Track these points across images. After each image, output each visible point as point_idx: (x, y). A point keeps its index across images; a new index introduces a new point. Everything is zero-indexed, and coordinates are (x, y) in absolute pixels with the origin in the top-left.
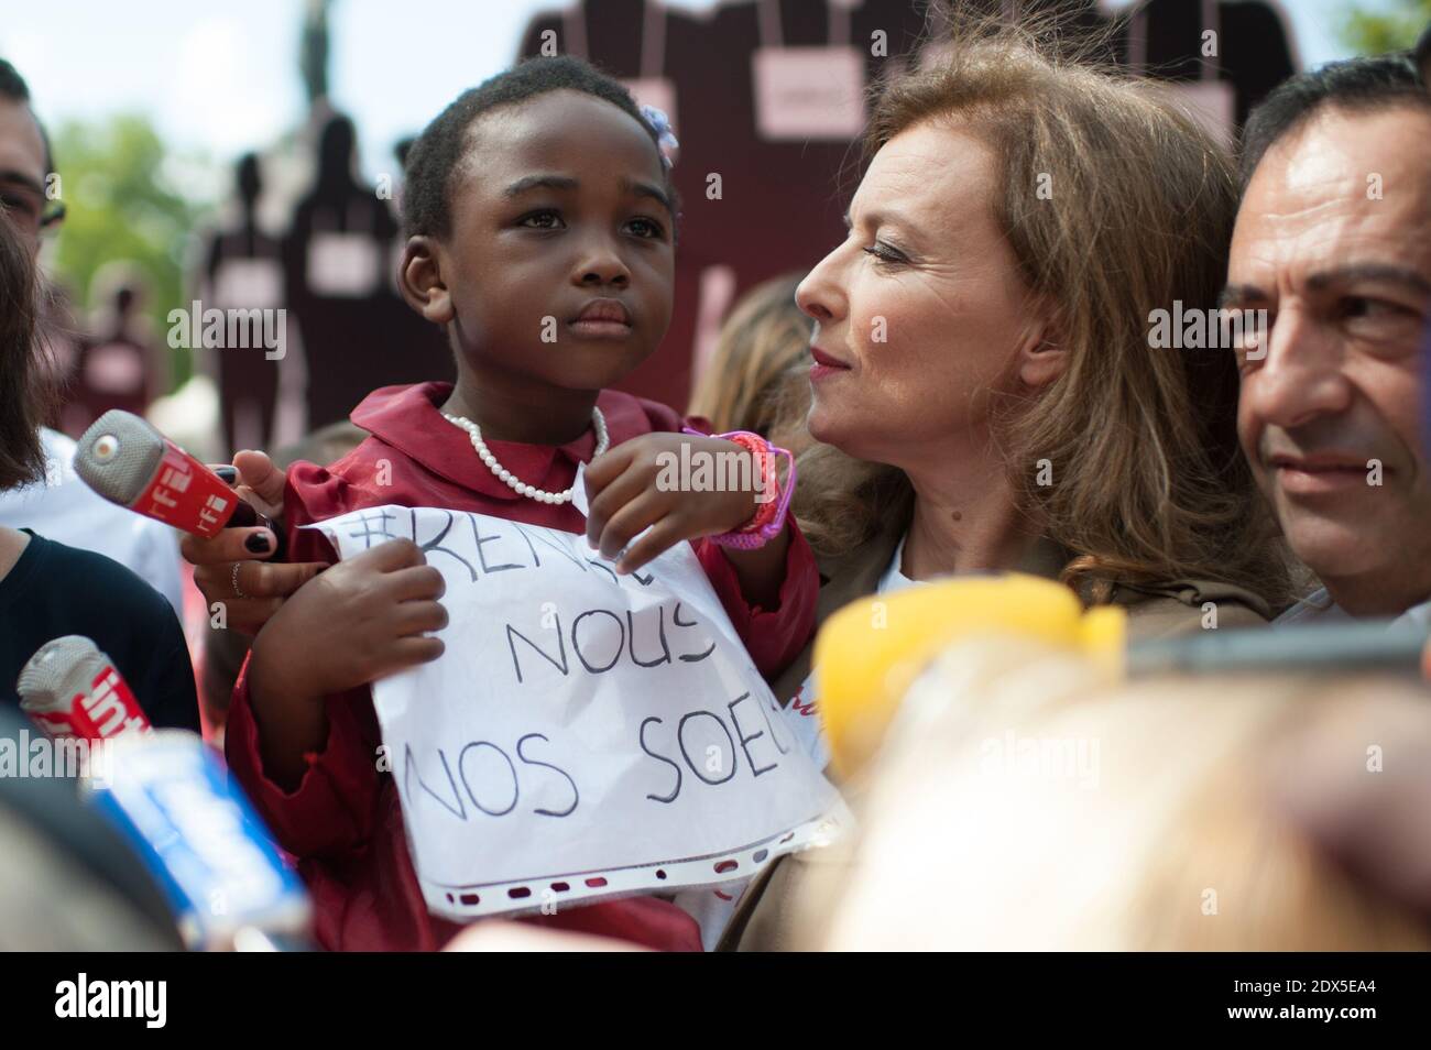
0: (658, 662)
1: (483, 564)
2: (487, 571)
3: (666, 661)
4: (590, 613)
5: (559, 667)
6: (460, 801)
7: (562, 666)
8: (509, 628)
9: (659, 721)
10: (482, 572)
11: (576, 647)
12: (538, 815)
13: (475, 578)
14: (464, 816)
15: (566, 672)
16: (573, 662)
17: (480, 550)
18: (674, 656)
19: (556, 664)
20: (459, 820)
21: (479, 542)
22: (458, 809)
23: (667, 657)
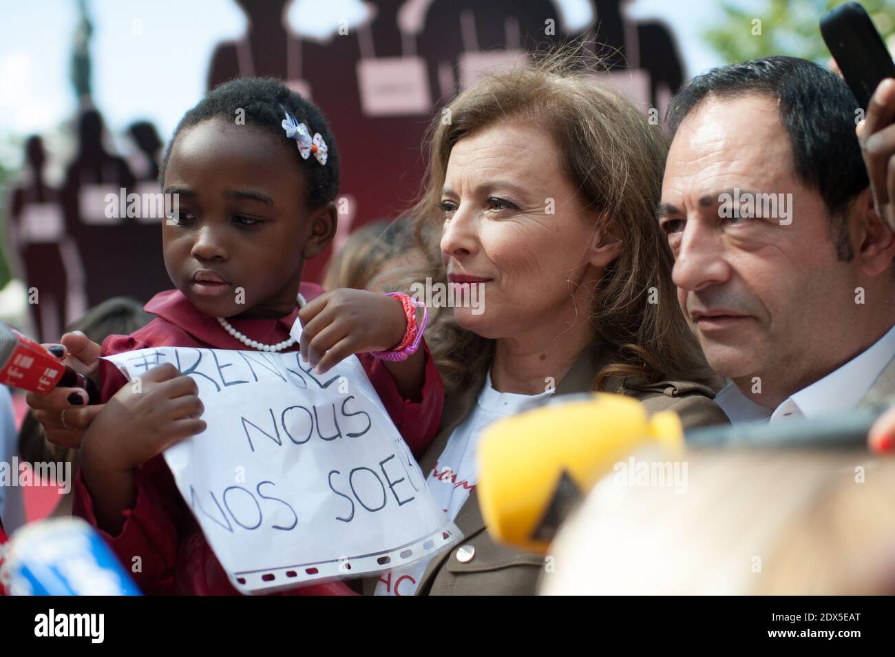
0: (334, 438)
1: (223, 381)
2: (226, 385)
3: (339, 438)
4: (291, 408)
5: (276, 441)
6: (228, 521)
7: (278, 440)
8: (243, 419)
9: (338, 473)
10: (223, 385)
11: (285, 428)
12: (274, 529)
13: (219, 389)
14: (231, 530)
15: (280, 444)
16: (284, 436)
17: (221, 373)
18: (344, 434)
19: (274, 439)
20: (229, 533)
21: (219, 368)
22: (228, 526)
23: (339, 435)
